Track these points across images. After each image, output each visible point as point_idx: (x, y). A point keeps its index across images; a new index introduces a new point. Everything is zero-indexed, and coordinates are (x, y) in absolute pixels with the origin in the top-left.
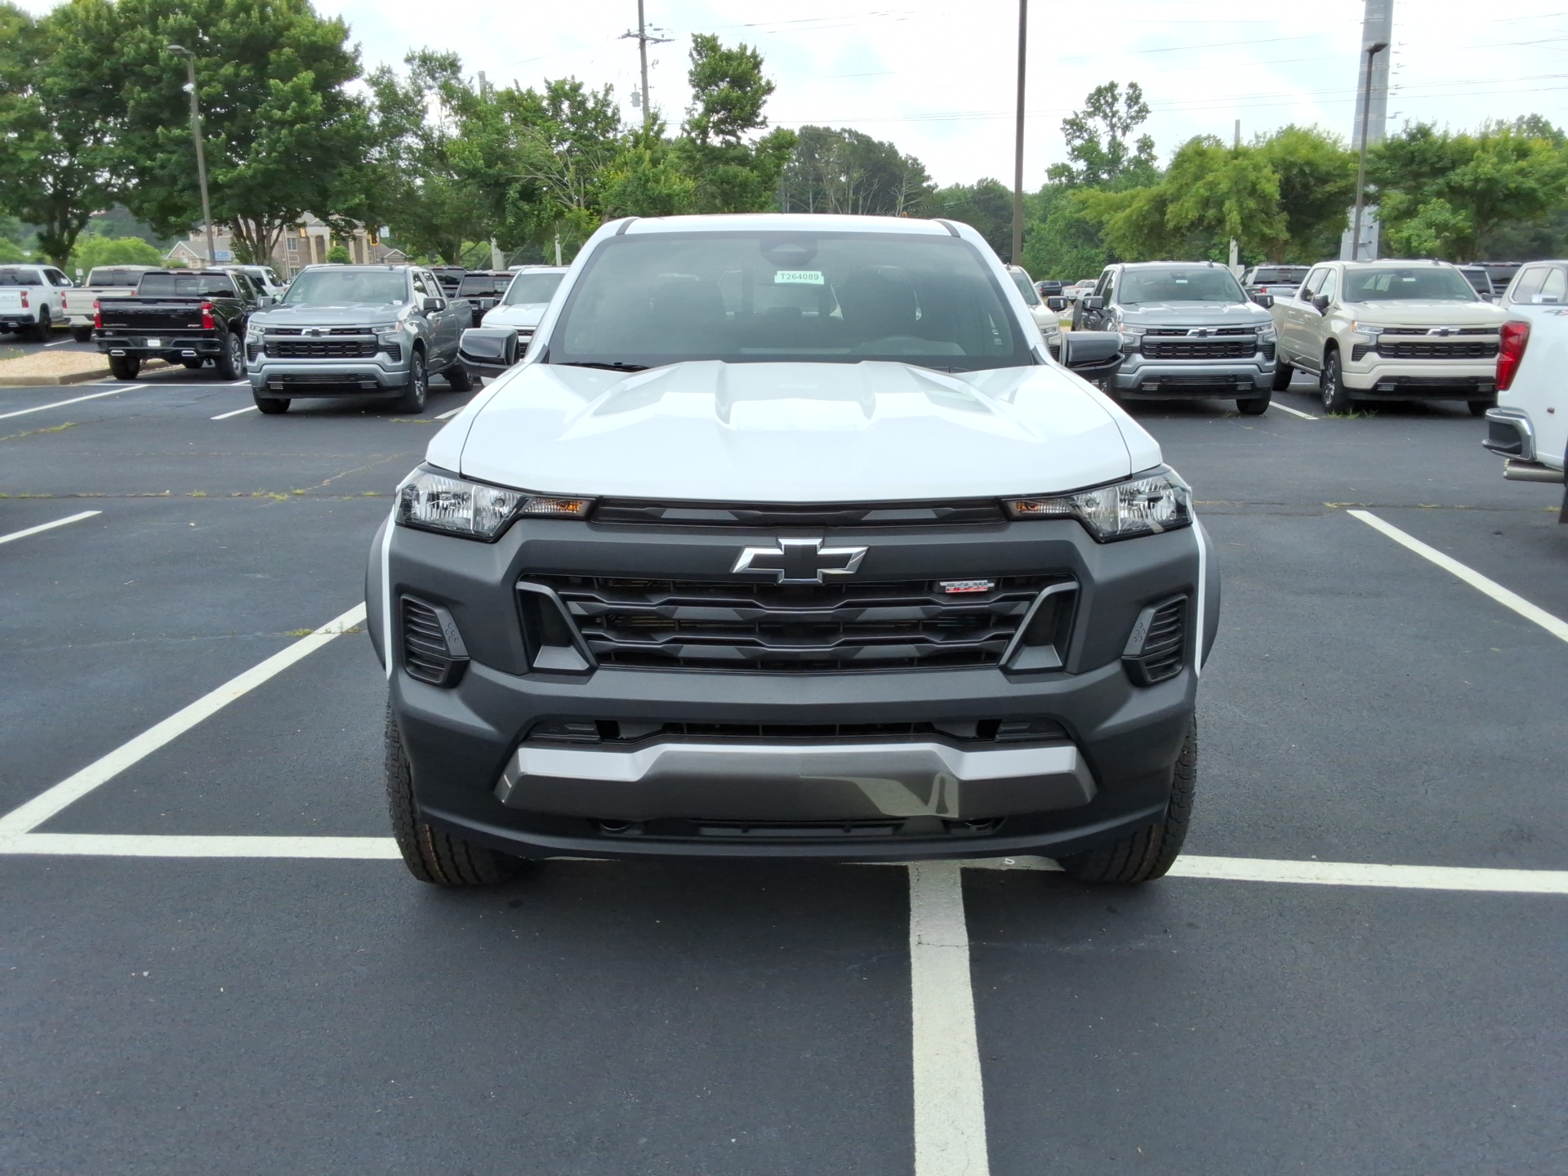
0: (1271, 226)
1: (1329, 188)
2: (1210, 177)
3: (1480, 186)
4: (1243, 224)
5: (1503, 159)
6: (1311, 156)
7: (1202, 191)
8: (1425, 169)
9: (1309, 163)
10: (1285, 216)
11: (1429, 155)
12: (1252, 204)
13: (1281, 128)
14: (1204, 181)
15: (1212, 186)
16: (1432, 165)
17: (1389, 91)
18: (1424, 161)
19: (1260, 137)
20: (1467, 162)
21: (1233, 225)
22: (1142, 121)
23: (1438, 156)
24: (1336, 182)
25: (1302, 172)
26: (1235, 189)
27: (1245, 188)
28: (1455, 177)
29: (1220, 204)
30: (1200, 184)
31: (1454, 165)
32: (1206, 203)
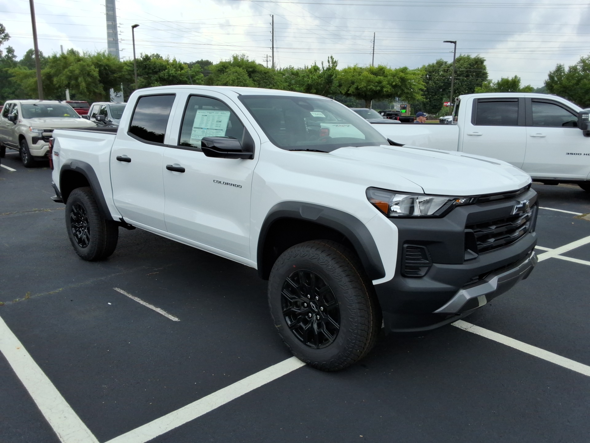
0: (97, 88)
1: (115, 75)
2: (71, 68)
3: (171, 78)
4: (86, 88)
5: (177, 70)
6: (108, 63)
7: (68, 73)
8: (151, 71)
9: (107, 65)
10: (102, 85)
11: (151, 66)
12: (89, 80)
13: (68, 49)
14: (68, 69)
15: (72, 72)
16: (152, 70)
17: (119, 41)
18: (150, 68)
19: (85, 54)
20: (164, 70)
21: (83, 88)
22: (7, 41)
23: (154, 67)
24: (118, 73)
25: (105, 69)
26: (81, 73)
27: (85, 73)
28: (161, 74)
29: (76, 79)
30: (66, 70)
31: (160, 70)
32: (69, 78)
